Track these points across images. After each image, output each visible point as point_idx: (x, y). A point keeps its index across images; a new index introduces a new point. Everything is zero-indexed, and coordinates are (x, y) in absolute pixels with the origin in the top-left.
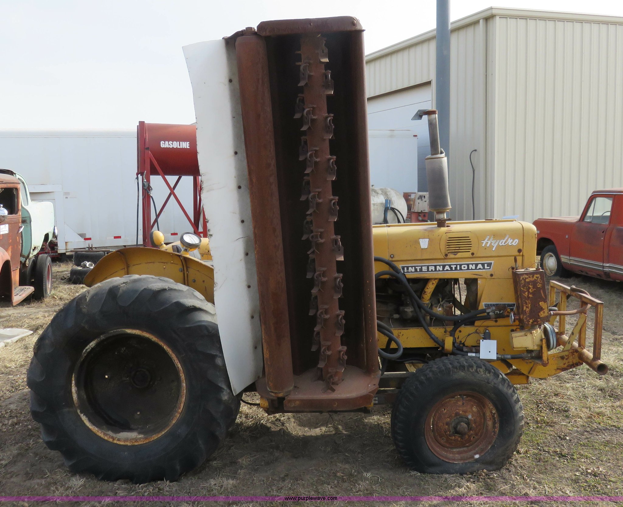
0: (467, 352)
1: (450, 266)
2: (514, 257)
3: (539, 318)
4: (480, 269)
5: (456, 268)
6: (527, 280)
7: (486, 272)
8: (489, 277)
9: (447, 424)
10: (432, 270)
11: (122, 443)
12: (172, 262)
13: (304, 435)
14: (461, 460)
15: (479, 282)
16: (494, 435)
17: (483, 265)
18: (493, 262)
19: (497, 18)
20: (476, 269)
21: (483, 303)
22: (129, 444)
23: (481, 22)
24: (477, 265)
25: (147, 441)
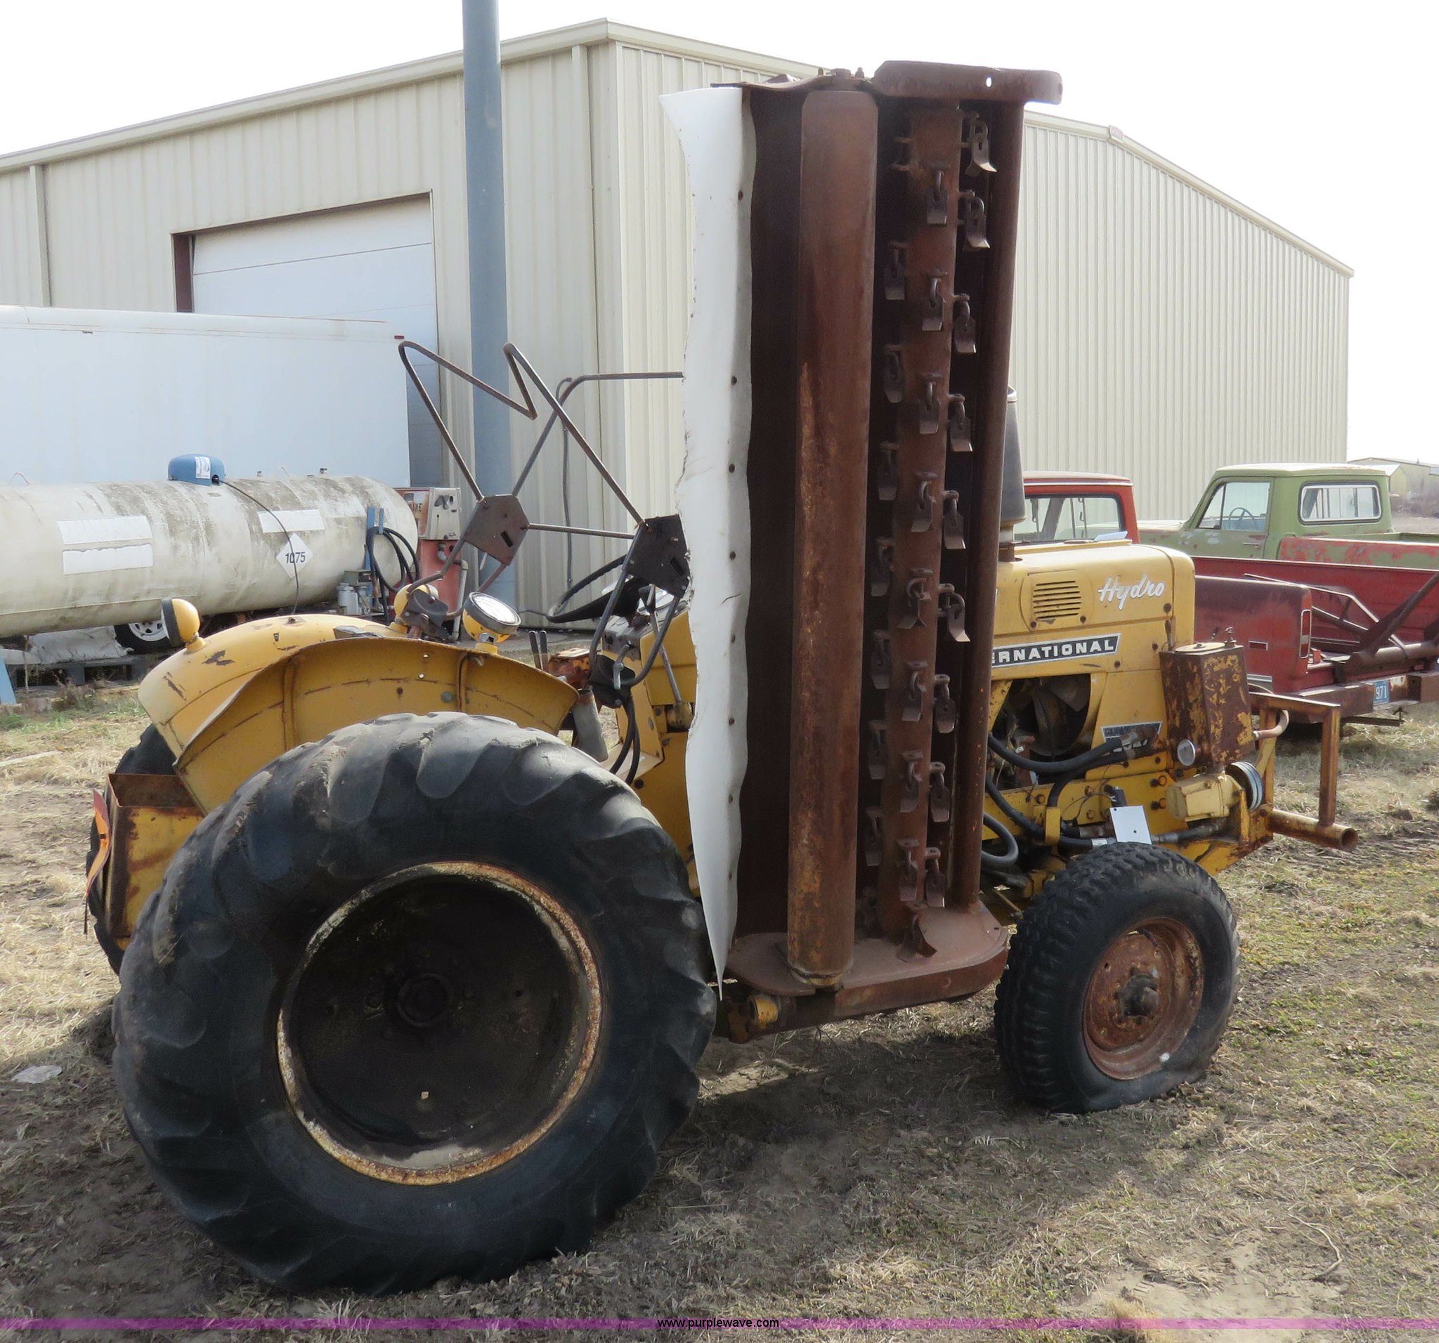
0: (1089, 838)
1: (1039, 648)
2: (1164, 622)
3: (1239, 747)
4: (1096, 651)
5: (1051, 652)
6: (1216, 669)
7: (1105, 659)
8: (1113, 668)
9: (1116, 996)
10: (1005, 660)
11: (429, 1181)
12: (421, 676)
13: (717, 1095)
14: (1138, 1070)
15: (1093, 680)
16: (1193, 1005)
17: (1101, 641)
18: (1118, 635)
19: (619, 47)
20: (1088, 652)
21: (1102, 728)
22: (449, 1178)
23: (576, 52)
24: (1090, 643)
25: (501, 1161)
